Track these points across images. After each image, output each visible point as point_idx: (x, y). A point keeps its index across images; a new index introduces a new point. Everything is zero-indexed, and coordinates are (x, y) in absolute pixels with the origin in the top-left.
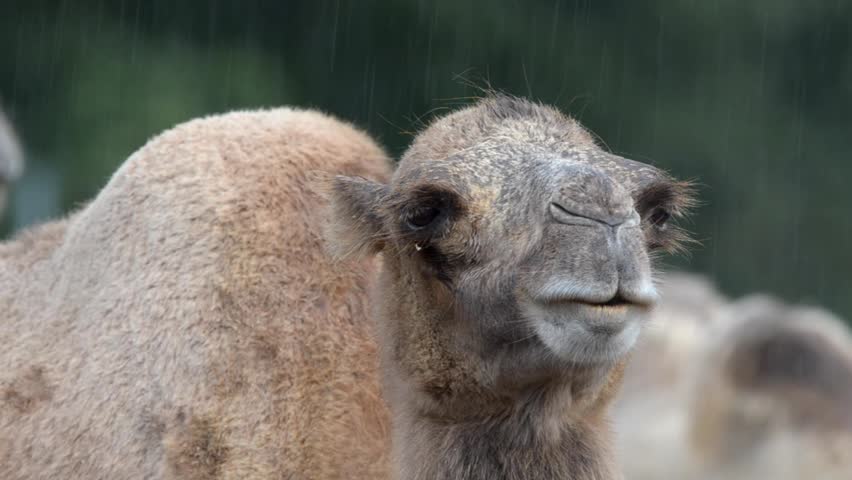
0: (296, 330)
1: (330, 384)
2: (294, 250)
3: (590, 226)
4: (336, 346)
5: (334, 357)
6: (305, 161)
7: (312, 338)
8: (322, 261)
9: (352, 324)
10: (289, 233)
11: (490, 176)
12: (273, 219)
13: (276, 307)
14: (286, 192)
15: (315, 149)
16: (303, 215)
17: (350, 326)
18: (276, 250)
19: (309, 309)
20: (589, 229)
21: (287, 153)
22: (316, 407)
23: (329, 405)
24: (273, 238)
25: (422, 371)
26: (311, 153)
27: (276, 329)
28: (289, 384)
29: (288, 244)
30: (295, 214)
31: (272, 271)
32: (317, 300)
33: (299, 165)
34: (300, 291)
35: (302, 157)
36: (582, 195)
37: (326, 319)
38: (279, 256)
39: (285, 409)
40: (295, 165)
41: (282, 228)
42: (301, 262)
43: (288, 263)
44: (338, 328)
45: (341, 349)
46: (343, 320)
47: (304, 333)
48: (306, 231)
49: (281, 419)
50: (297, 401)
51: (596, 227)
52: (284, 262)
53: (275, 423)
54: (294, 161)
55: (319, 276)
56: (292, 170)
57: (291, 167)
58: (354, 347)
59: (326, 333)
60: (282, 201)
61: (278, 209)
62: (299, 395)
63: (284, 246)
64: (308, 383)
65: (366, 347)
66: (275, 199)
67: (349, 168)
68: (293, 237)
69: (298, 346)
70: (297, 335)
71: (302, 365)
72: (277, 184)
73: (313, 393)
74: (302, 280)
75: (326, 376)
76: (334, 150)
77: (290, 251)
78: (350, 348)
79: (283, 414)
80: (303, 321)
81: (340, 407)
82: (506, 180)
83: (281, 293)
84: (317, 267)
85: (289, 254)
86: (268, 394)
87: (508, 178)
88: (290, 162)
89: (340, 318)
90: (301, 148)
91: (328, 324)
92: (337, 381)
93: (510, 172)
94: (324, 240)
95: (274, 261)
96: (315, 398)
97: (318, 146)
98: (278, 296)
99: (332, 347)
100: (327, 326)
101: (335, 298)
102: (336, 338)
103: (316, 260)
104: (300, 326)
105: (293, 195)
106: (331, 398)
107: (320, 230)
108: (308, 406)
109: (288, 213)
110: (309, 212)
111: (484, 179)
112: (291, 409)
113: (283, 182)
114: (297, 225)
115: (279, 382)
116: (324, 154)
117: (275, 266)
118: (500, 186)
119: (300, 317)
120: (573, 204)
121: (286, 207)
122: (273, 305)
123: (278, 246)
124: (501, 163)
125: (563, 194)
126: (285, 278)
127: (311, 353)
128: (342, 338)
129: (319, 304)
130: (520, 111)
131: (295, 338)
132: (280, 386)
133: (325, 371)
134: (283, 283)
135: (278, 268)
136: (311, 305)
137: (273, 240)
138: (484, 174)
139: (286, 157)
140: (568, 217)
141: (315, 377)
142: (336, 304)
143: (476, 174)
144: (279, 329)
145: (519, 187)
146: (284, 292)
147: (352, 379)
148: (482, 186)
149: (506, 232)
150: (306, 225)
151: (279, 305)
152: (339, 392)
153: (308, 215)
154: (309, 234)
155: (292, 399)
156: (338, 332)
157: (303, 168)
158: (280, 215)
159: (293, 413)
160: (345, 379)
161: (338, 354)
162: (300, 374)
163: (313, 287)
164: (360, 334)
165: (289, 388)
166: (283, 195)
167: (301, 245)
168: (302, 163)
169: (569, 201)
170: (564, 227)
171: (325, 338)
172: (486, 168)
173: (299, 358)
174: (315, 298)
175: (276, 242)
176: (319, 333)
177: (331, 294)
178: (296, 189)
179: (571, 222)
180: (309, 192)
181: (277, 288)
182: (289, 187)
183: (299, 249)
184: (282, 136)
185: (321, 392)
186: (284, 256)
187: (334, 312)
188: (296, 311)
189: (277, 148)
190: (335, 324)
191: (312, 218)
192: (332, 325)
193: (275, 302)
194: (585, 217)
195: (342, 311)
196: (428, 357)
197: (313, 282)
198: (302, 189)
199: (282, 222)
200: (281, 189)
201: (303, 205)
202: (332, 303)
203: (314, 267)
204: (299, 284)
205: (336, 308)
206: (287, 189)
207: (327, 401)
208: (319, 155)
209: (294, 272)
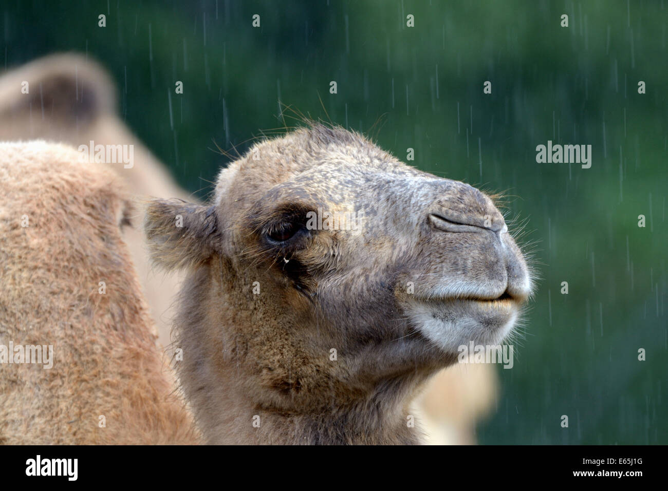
0: (66, 335)
1: (100, 382)
2: (62, 264)
3: (475, 233)
4: (104, 349)
5: (102, 358)
6: (67, 187)
7: (80, 341)
8: (87, 275)
9: (116, 329)
10: (56, 249)
11: (342, 195)
12: (42, 237)
13: (47, 315)
14: (52, 213)
15: (73, 176)
16: (68, 233)
17: (115, 332)
18: (45, 264)
19: (77, 317)
20: (475, 235)
21: (50, 179)
22: (87, 403)
23: (99, 401)
24: (42, 254)
25: (270, 369)
26: (70, 179)
27: (47, 334)
28: (61, 383)
29: (57, 259)
30: (61, 233)
31: (42, 283)
32: (84, 309)
33: (61, 190)
34: (69, 301)
35: (63, 183)
36: (462, 206)
37: (93, 326)
38: (49, 270)
39: (58, 405)
40: (58, 190)
41: (50, 244)
42: (69, 275)
43: (57, 276)
44: (104, 334)
45: (108, 352)
46: (108, 327)
47: (73, 337)
48: (71, 247)
49: (54, 415)
50: (69, 397)
51: (480, 233)
52: (53, 275)
53: (49, 418)
54: (57, 186)
55: (85, 287)
56: (55, 194)
57: (54, 192)
58: (120, 350)
59: (93, 338)
60: (48, 221)
61: (46, 228)
62: (69, 392)
63: (53, 261)
64: (77, 381)
65: (130, 350)
66: (43, 219)
67: (102, 194)
68: (59, 253)
69: (68, 349)
70: (67, 340)
71: (72, 366)
72: (43, 206)
73: (83, 391)
74: (70, 291)
75: (96, 376)
76: (90, 177)
77: (58, 265)
78: (116, 351)
79: (55, 410)
80: (72, 327)
81: (109, 403)
82: (356, 197)
83: (51, 302)
84: (83, 279)
85: (57, 268)
86: (42, 392)
87: (358, 195)
88: (53, 187)
89: (105, 325)
90: (61, 175)
91: (95, 330)
92: (107, 379)
93: (358, 190)
94: (87, 256)
95: (44, 274)
96: (85, 395)
97: (77, 174)
98: (49, 305)
99: (100, 350)
100: (94, 332)
101: (100, 308)
102: (103, 342)
103: (82, 274)
104: (69, 332)
105: (58, 216)
106: (100, 394)
107: (84, 247)
108: (79, 402)
109: (55, 232)
110: (73, 230)
111: (337, 197)
112: (63, 405)
113: (48, 204)
114: (63, 242)
115: (51, 381)
116: (81, 180)
117: (45, 278)
118: (352, 202)
119: (70, 323)
120: (456, 214)
121: (53, 226)
122: (44, 313)
123: (47, 261)
124: (348, 183)
125: (442, 206)
126: (55, 289)
127: (80, 355)
128: (108, 342)
129: (87, 312)
130: (339, 137)
131: (66, 342)
132: (52, 384)
133: (93, 372)
134: (53, 293)
135: (48, 280)
136: (79, 313)
137: (43, 256)
138: (336, 193)
139: (50, 183)
140: (452, 226)
141: (85, 376)
142: (101, 312)
143: (330, 193)
144: (51, 335)
145: (373, 203)
146: (54, 300)
147: (118, 378)
148: (337, 204)
149: (368, 243)
150: (71, 242)
151: (50, 312)
152: (108, 389)
153: (72, 233)
154: (74, 250)
155: (64, 396)
156: (103, 336)
157: (66, 193)
158: (47, 233)
159: (64, 408)
160: (113, 379)
161: (105, 356)
162: (71, 374)
163: (80, 298)
164: (124, 339)
165: (61, 386)
166: (50, 216)
167: (68, 260)
168: (63, 187)
169: (450, 211)
170: (449, 235)
171: (93, 342)
172: (336, 187)
173: (69, 360)
174: (83, 307)
175: (45, 258)
176: (87, 338)
177: (97, 304)
178: (60, 211)
179: (456, 230)
180: (72, 214)
181: (48, 298)
182: (55, 209)
183: (66, 264)
184: (44, 164)
185: (91, 390)
186: (53, 270)
187: (100, 320)
188: (66, 318)
189: (42, 174)
190: (102, 331)
191: (75, 235)
192: (99, 331)
193: (46, 310)
194: (469, 225)
195: (107, 319)
196: (278, 357)
197: (81, 293)
198: (65, 211)
199: (50, 241)
200: (48, 210)
201: (67, 225)
202: (98, 311)
203: (80, 280)
204: (68, 294)
205: (102, 316)
206: (52, 211)
207: (96, 398)
208: (78, 181)
209: (63, 284)
